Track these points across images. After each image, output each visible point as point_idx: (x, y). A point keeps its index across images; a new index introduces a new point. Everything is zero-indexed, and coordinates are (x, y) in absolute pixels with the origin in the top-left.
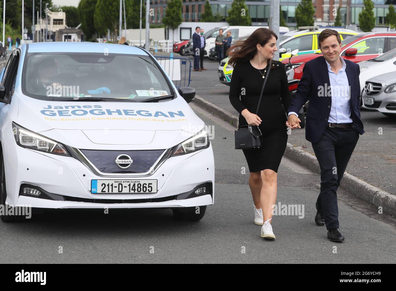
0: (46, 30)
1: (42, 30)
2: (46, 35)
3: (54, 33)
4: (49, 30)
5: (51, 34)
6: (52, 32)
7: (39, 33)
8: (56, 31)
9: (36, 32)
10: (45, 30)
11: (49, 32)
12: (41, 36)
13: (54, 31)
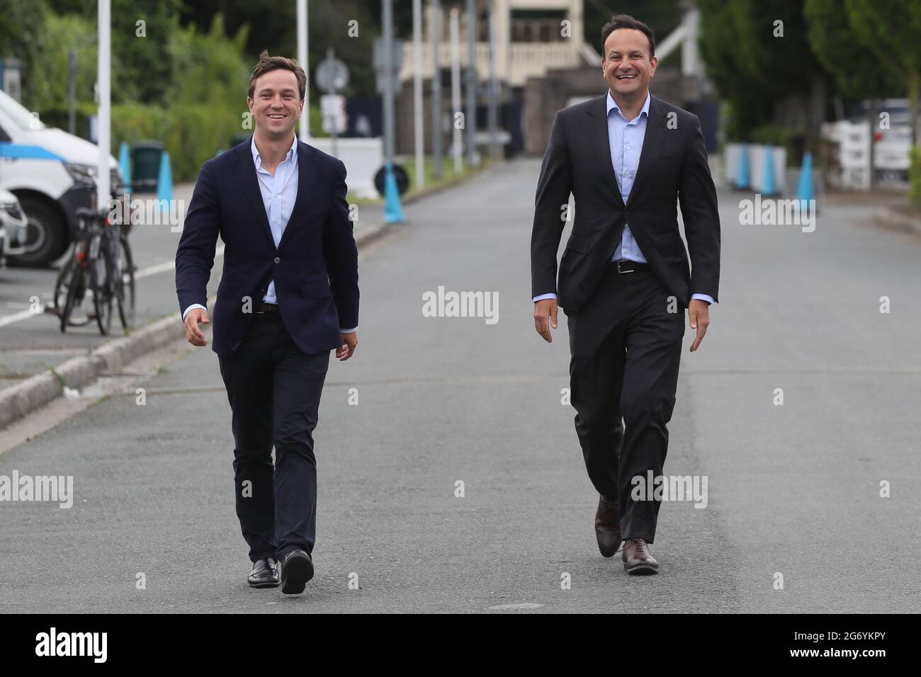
0: (469, 75)
1: (445, 75)
2: (471, 103)
3: (518, 91)
4: (484, 71)
5: (495, 98)
6: (504, 84)
7: (427, 92)
8: (531, 80)
9: (409, 85)
10: (463, 72)
11: (485, 85)
12: (436, 110)
13: (517, 77)
